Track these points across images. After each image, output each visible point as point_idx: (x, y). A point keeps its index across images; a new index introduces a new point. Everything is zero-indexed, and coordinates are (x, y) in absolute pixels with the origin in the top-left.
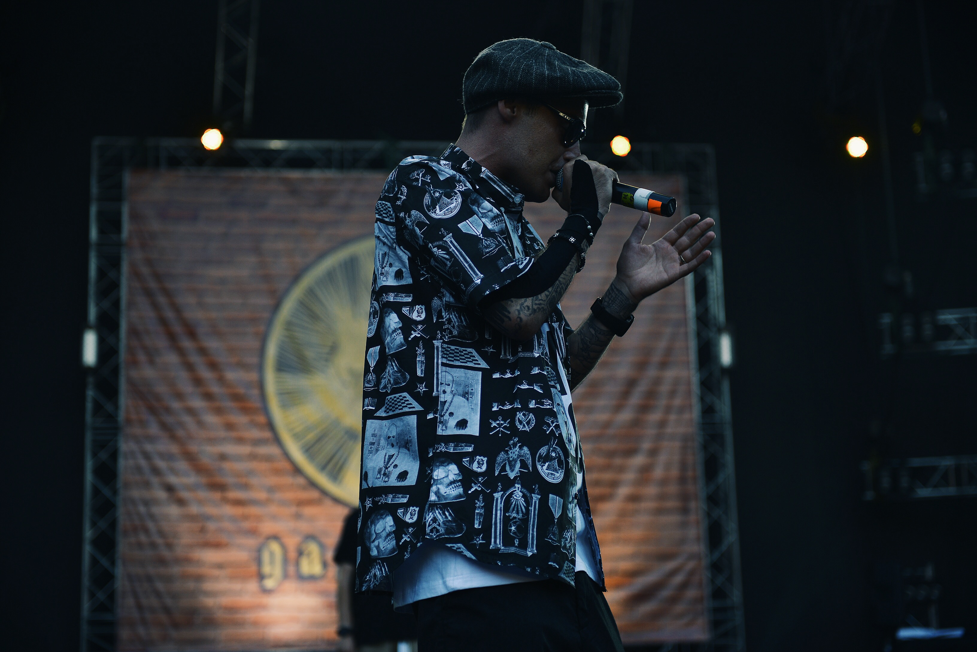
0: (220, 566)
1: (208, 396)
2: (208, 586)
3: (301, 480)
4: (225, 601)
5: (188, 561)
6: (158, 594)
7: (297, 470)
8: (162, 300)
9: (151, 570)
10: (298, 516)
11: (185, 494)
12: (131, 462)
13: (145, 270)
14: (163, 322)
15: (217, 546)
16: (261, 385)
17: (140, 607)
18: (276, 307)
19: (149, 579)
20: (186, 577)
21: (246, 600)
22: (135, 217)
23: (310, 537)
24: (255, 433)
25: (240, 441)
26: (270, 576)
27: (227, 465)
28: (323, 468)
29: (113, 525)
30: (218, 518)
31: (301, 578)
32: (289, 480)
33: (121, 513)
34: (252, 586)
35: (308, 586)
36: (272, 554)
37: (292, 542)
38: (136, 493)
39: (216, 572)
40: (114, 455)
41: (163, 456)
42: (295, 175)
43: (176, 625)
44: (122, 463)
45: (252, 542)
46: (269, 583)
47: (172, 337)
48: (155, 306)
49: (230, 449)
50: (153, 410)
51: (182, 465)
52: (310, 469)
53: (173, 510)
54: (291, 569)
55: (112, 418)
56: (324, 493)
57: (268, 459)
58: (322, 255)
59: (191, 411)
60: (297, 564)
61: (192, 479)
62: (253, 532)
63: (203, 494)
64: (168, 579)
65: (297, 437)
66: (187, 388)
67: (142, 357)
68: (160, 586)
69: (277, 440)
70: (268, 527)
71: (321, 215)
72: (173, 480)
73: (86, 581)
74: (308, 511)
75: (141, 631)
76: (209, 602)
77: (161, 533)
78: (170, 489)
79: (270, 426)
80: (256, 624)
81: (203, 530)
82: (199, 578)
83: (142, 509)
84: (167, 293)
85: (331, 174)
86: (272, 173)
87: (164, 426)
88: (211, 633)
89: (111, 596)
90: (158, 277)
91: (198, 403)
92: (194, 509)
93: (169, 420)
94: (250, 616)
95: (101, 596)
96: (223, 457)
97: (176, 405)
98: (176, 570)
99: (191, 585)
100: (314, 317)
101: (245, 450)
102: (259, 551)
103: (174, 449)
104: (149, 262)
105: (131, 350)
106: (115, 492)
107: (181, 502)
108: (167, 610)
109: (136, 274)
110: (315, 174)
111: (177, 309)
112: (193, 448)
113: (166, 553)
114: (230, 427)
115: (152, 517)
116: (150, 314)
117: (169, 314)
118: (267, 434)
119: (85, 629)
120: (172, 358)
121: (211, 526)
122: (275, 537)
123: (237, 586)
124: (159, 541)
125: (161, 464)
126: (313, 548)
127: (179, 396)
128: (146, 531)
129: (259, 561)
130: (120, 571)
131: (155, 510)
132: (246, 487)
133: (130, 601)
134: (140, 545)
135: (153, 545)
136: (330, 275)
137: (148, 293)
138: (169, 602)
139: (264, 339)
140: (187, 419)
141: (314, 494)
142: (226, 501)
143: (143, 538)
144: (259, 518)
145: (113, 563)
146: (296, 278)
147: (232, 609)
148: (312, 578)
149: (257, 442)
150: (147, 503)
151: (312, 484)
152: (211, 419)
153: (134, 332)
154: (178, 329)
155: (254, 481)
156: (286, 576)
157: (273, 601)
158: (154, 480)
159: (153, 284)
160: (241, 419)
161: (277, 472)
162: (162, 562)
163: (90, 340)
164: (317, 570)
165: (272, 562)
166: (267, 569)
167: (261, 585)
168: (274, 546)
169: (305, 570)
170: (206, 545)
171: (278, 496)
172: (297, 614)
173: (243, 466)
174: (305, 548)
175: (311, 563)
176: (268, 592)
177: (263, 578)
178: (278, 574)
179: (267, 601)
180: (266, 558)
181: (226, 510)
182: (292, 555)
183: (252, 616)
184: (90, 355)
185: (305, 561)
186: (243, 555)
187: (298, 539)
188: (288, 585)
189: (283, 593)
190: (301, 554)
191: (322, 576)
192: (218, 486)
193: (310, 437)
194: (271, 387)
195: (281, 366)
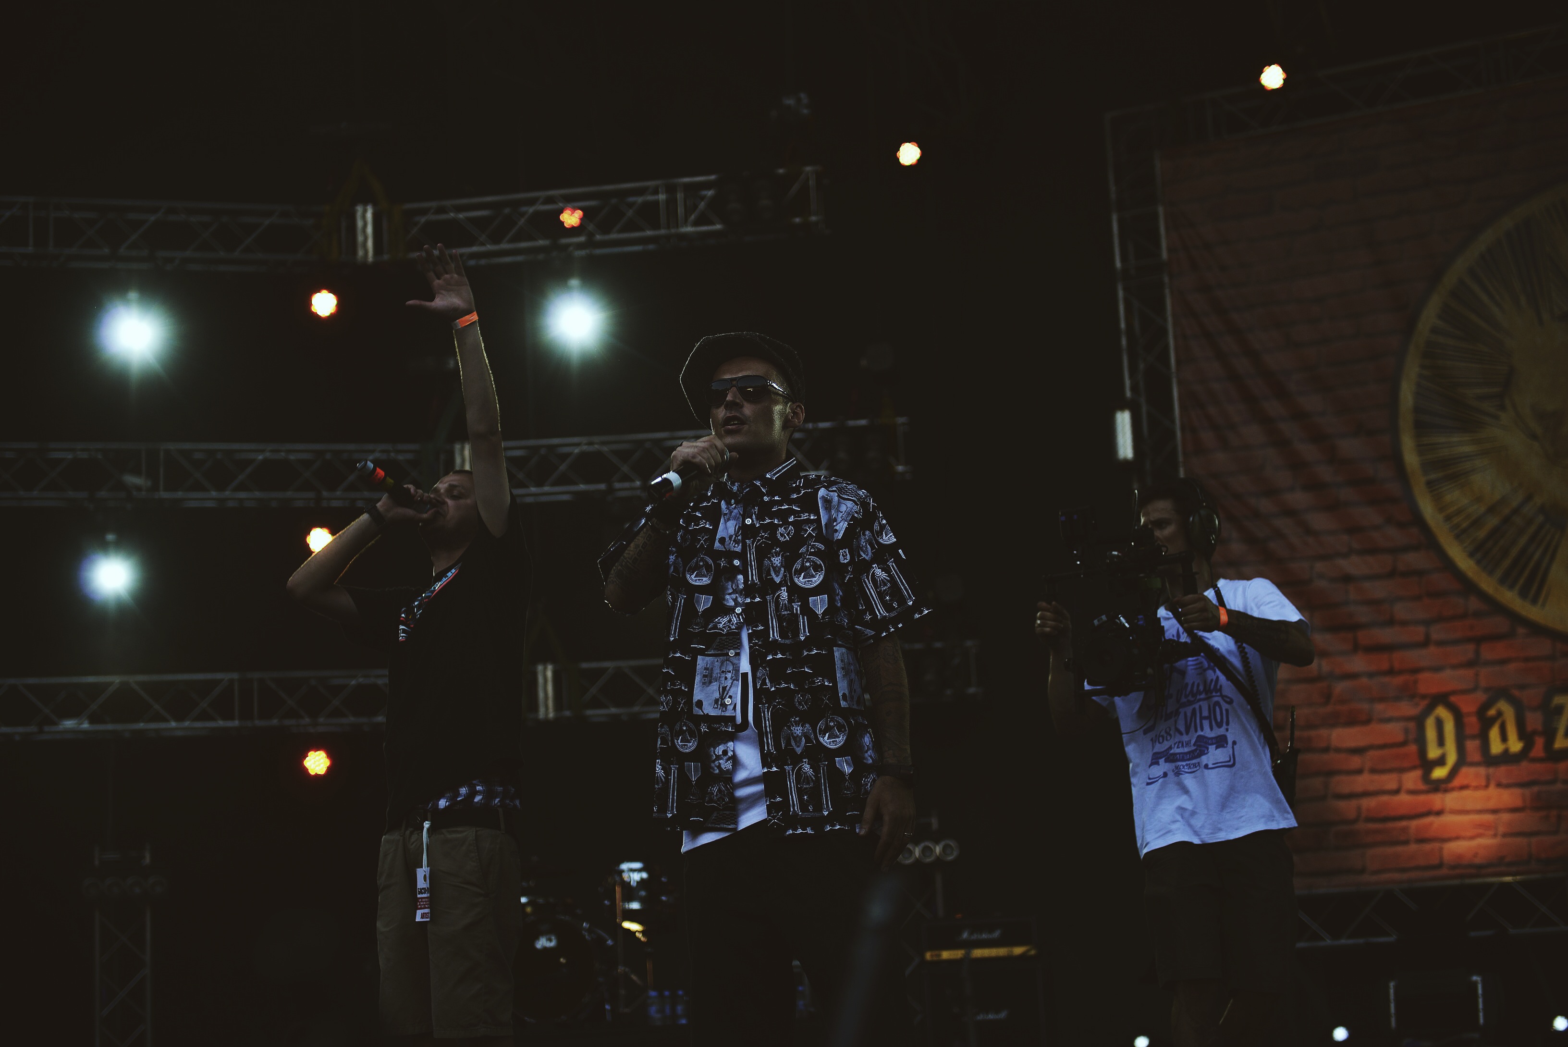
0: (1358, 751)
1: (1315, 486)
2: (1340, 784)
3: (1474, 604)
7: (1469, 587)
10: (1474, 661)
15: (1353, 720)
16: (1396, 459)
21: (1403, 801)
23: (1499, 692)
24: (1395, 537)
26: (1441, 763)
31: (1490, 761)
34: (1412, 779)
35: (1501, 772)
36: (1440, 724)
37: (1469, 705)
39: (1356, 761)
45: (1407, 709)
46: (1441, 775)
49: (1353, 565)
54: (1472, 745)
57: (1416, 574)
59: (1290, 512)
60: (1483, 736)
62: (1408, 693)
69: (1430, 543)
70: (1429, 683)
74: (1488, 652)
76: (1348, 808)
80: (1424, 839)
81: (1327, 697)
87: (1250, 539)
88: (1353, 860)
91: (1299, 498)
93: (1257, 529)
94: (1413, 829)
96: (1347, 579)
97: (1266, 506)
99: (1317, 786)
101: (1382, 564)
102: (1420, 722)
114: (1354, 529)
116: (1213, 366)
118: (1413, 537)
120: (1252, 432)
121: (1339, 688)
122: (1442, 699)
123: (1389, 781)
126: (1505, 708)
127: (1272, 493)
129: (1418, 737)
132: (1391, 622)
139: (1393, 384)
140: (1285, 525)
141: (1501, 623)
142: (1356, 648)
144: (1413, 670)
148: (1506, 758)
149: (1399, 551)
152: (1320, 521)
153: (1192, 401)
155: (1401, 610)
156: (1464, 760)
160: (1370, 517)
161: (1434, 591)
163: (1124, 421)
164: (1515, 746)
165: (1441, 742)
166: (1433, 753)
167: (1426, 777)
168: (1442, 712)
169: (1496, 747)
170: (1334, 720)
171: (1437, 632)
172: (1488, 818)
173: (1378, 590)
174: (1492, 712)
175: (1504, 738)
176: (1439, 786)
177: (1428, 766)
178: (1452, 758)
179: (1437, 800)
180: (1431, 734)
181: (1358, 663)
182: (1472, 723)
183: (1414, 824)
184: (1125, 447)
185: (1494, 734)
186: (1394, 731)
187: (1481, 697)
188: (1468, 774)
189: (1463, 788)
190: (1486, 724)
191: (1523, 755)
192: (1344, 627)
193: (1482, 534)
194: (1411, 458)
195: (1421, 428)
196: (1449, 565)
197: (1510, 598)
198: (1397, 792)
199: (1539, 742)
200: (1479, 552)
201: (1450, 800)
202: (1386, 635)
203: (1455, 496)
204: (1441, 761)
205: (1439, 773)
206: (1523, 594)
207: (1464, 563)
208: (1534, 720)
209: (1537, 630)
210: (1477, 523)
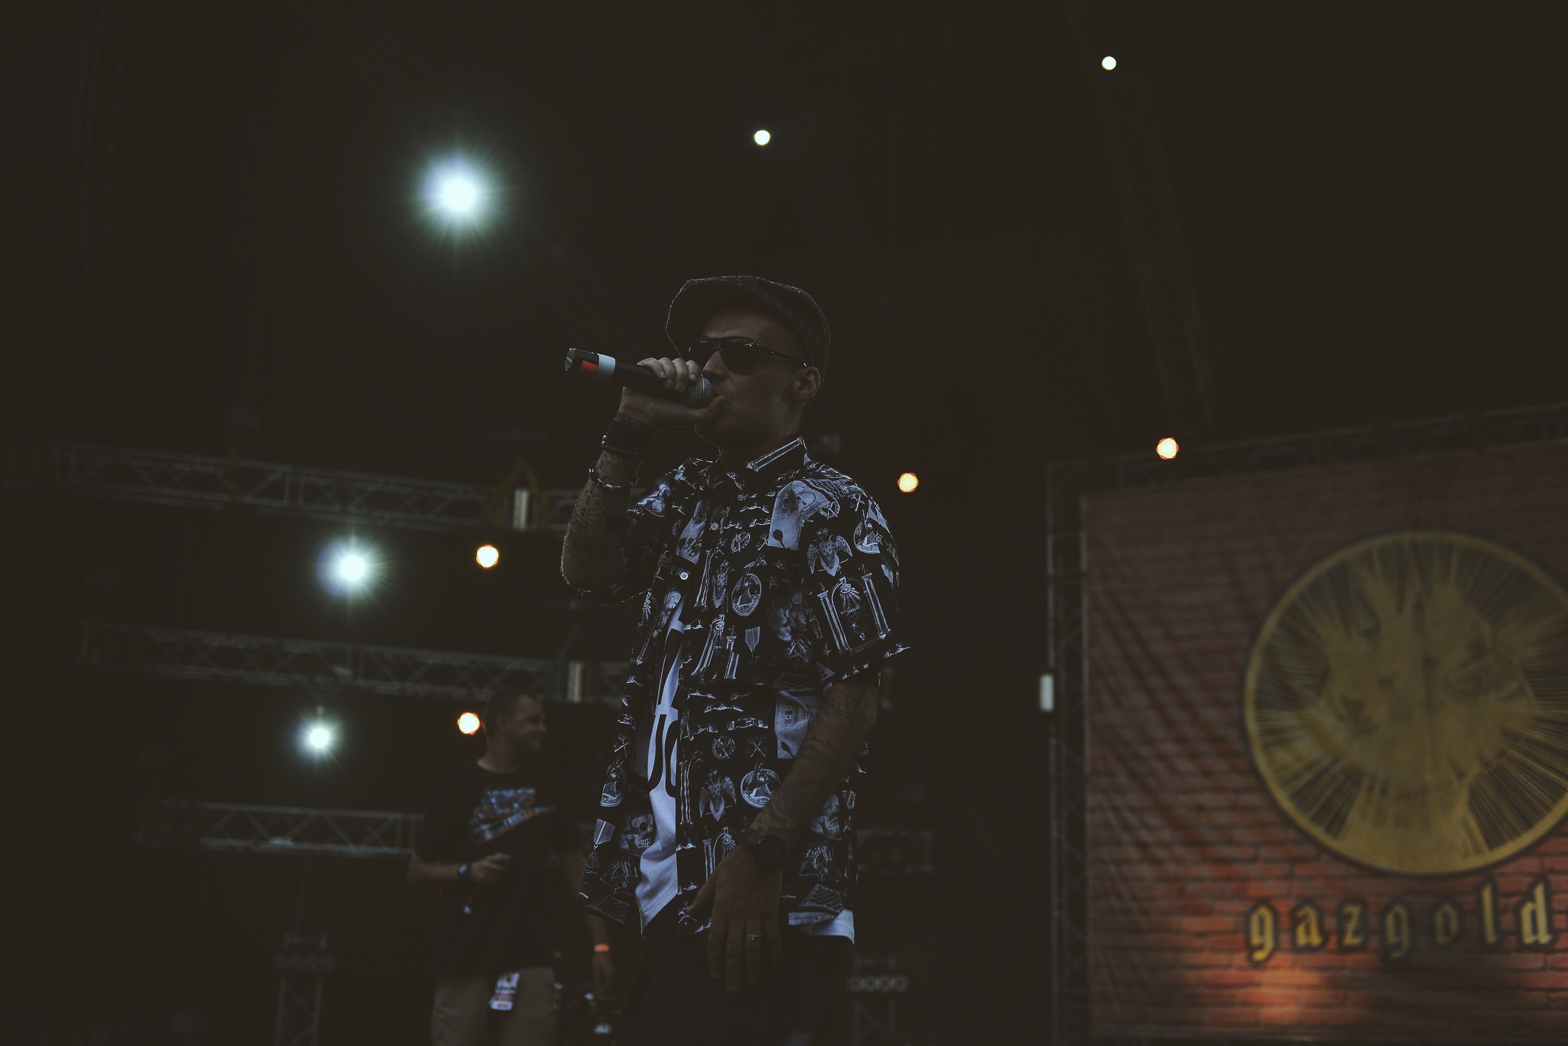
0: (1202, 935)
1: (1181, 740)
2: (1189, 958)
3: (1291, 834)
4: (1209, 974)
5: (1165, 929)
6: (1133, 968)
7: (1287, 822)
8: (1125, 634)
9: (1125, 940)
10: (1289, 876)
11: (1160, 853)
12: (1097, 817)
13: (1105, 602)
15: (1200, 911)
16: (1240, 725)
17: (1112, 980)
18: (1255, 632)
19: (1123, 950)
21: (1233, 974)
23: (1305, 902)
24: (1237, 781)
25: (1220, 789)
27: (1202, 819)
28: (1317, 818)
29: (1083, 886)
30: (1198, 879)
31: (1297, 950)
32: (1280, 834)
33: (1090, 874)
34: (1239, 958)
35: (1305, 958)
36: (1261, 920)
37: (1284, 907)
38: (1105, 853)
39: (1199, 942)
40: (1081, 809)
41: (1133, 809)
43: (1156, 1003)
44: (1089, 819)
45: (1239, 906)
49: (1207, 799)
50: (1120, 758)
51: (1154, 820)
52: (1303, 821)
53: (1147, 871)
54: (1285, 938)
55: (1077, 769)
56: (1322, 848)
57: (1251, 809)
59: (1162, 757)
60: (1293, 931)
61: (1167, 835)
62: (1240, 894)
63: (1180, 851)
64: (1144, 950)
65: (1285, 783)
67: (1106, 700)
68: (1135, 957)
69: (1262, 787)
70: (1256, 889)
72: (1146, 836)
73: (1055, 953)
74: (1304, 870)
75: (1116, 1010)
76: (1191, 976)
77: (1135, 897)
78: (1142, 846)
79: (1253, 770)
81: (1181, 894)
82: (1180, 949)
83: (1111, 871)
87: (1134, 776)
89: (1083, 967)
91: (1170, 748)
92: (1171, 868)
93: (1139, 768)
94: (1238, 996)
96: (1200, 809)
97: (1145, 751)
98: (1154, 940)
99: (1169, 957)
100: (1300, 641)
101: (1226, 799)
102: (1247, 917)
103: (1143, 801)
105: (1094, 692)
106: (1084, 851)
107: (1156, 862)
108: (1144, 986)
111: (1143, 644)
112: (1167, 798)
113: (1141, 920)
114: (1207, 773)
115: (1124, 878)
116: (1114, 650)
117: (1134, 650)
118: (1249, 782)
120: (1139, 699)
121: (1192, 889)
122: (1264, 901)
123: (1223, 959)
124: (1133, 906)
125: (1132, 818)
126: (1309, 912)
127: (1149, 741)
128: (1118, 894)
129: (1246, 929)
130: (1091, 940)
131: (1128, 871)
132: (1230, 842)
133: (1103, 974)
134: (1110, 911)
135: (1126, 911)
136: (1317, 589)
137: (1110, 627)
138: (1145, 975)
139: (1241, 671)
140: (1159, 767)
141: (1311, 851)
142: (1206, 859)
143: (1115, 903)
144: (1245, 879)
145: (1084, 930)
146: (1277, 595)
148: (1309, 949)
149: (1239, 791)
150: (1117, 863)
151: (1307, 838)
152: (1184, 765)
153: (1097, 672)
154: (1144, 665)
155: (1239, 835)
156: (1278, 946)
158: (1125, 837)
159: (1115, 618)
160: (1219, 765)
161: (1263, 824)
162: (1137, 930)
163: (1047, 684)
164: (1316, 940)
165: (1262, 932)
166: (1256, 940)
167: (1250, 958)
168: (1264, 911)
169: (1302, 940)
170: (1186, 911)
171: (1264, 853)
172: (1293, 992)
173: (1223, 818)
174: (1300, 914)
175: (1308, 932)
176: (1259, 966)
177: (1252, 949)
178: (1269, 945)
179: (1257, 975)
180: (1255, 926)
181: (1205, 870)
182: (1285, 921)
183: (1240, 992)
184: (1047, 701)
185: (1301, 930)
186: (1228, 922)
187: (1292, 902)
188: (1281, 958)
189: (1276, 967)
190: (1295, 921)
191: (1321, 947)
192: (1196, 843)
193: (1300, 783)
194: (1252, 726)
195: (1261, 704)
196: (1274, 805)
197: (1318, 832)
198: (1228, 967)
199: (1333, 939)
201: (1266, 976)
202: (1227, 852)
203: (1282, 756)
204: (1261, 947)
205: (1260, 956)
206: (1328, 829)
207: (1285, 803)
208: (1331, 922)
209: (1336, 857)
210: (1296, 776)
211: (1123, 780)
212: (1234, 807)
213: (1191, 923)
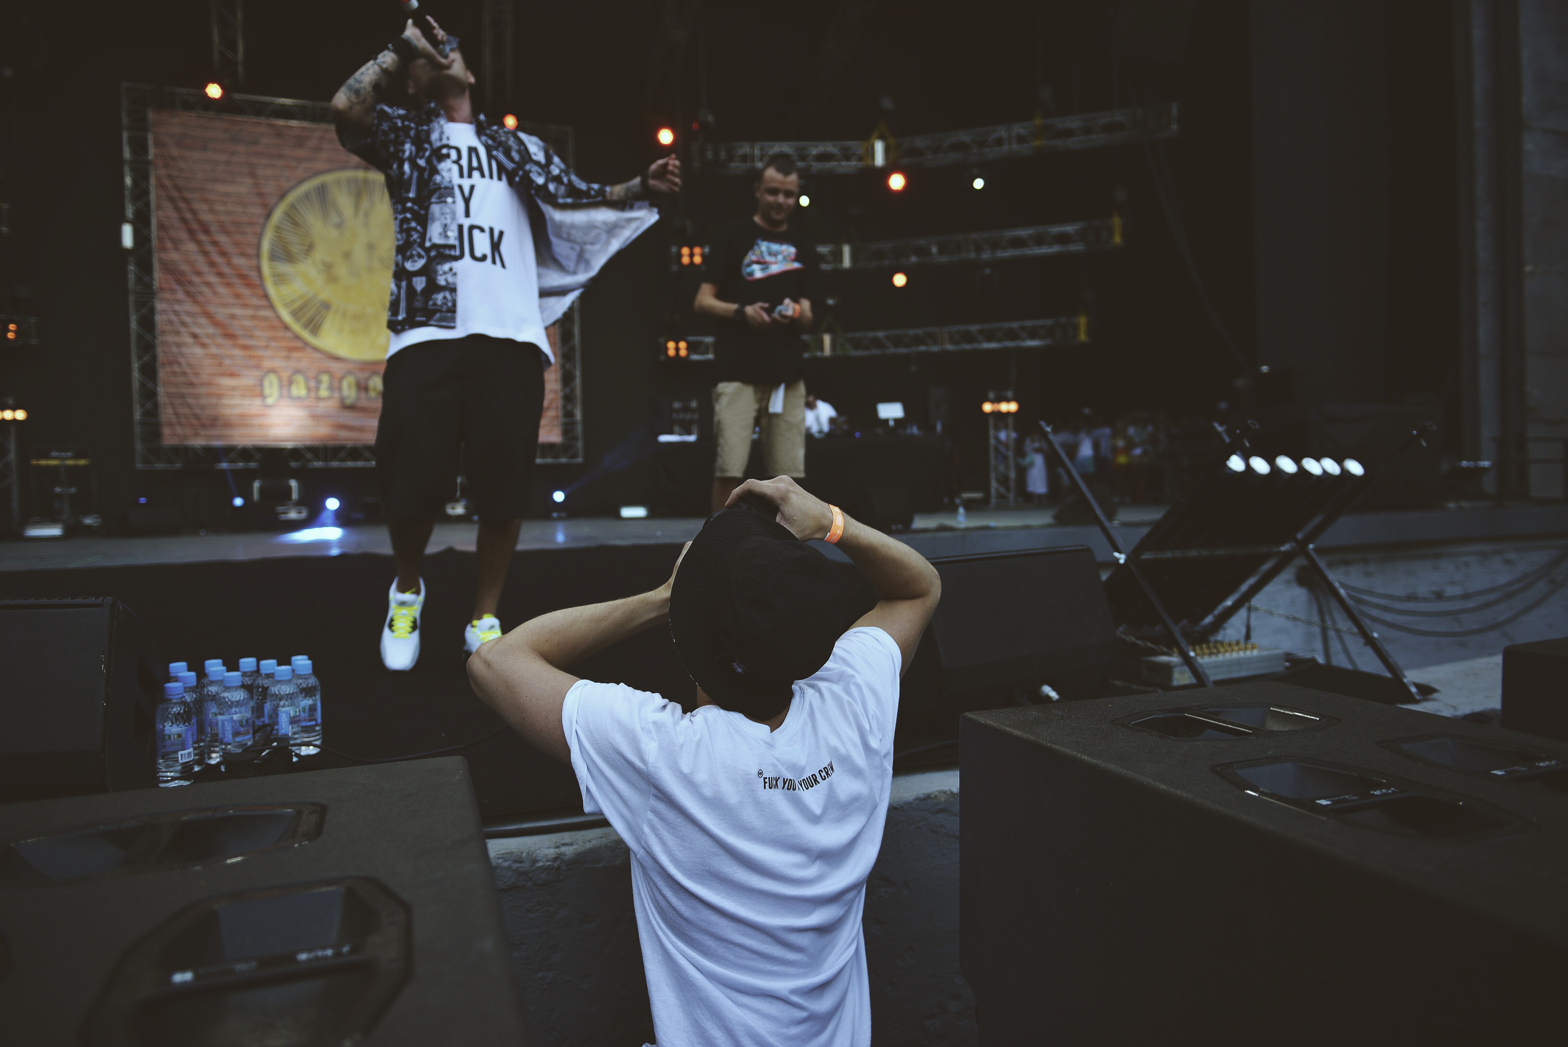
0: (234, 388)
1: (220, 275)
2: (226, 401)
3: (288, 334)
4: (237, 411)
5: (210, 384)
6: (189, 406)
7: (286, 328)
8: (182, 205)
9: (184, 390)
10: (288, 358)
11: (207, 341)
12: (165, 317)
13: (167, 183)
14: (184, 220)
15: (232, 375)
16: (259, 269)
17: (176, 414)
18: (268, 216)
19: (182, 396)
20: (209, 395)
21: (252, 411)
22: (158, 144)
23: (298, 371)
24: (256, 301)
25: (245, 306)
26: (270, 396)
27: (234, 322)
28: (306, 326)
29: (154, 358)
30: (231, 357)
31: (290, 397)
32: (282, 333)
33: (159, 350)
34: (257, 402)
35: (297, 402)
36: (271, 382)
37: (285, 375)
38: (170, 338)
39: (232, 393)
40: (152, 311)
41: (188, 313)
42: (281, 122)
43: (204, 426)
44: (158, 318)
45: (256, 373)
46: (270, 401)
47: (191, 232)
48: (177, 209)
49: (238, 311)
50: (179, 282)
51: (203, 321)
52: (296, 327)
53: (198, 351)
54: (285, 391)
55: (149, 286)
56: (307, 344)
57: (265, 319)
58: (301, 181)
59: (208, 284)
60: (290, 388)
61: (211, 330)
62: (258, 367)
63: (220, 340)
64: (197, 396)
65: (286, 305)
66: (204, 268)
67: (169, 245)
68: (191, 401)
69: (271, 307)
70: (267, 364)
71: (300, 153)
72: (197, 330)
73: (136, 396)
74: (296, 355)
75: (179, 430)
76: (227, 412)
77: (189, 365)
78: (195, 336)
79: (266, 296)
80: (261, 426)
81: (220, 365)
82: (219, 396)
83: (174, 349)
84: (185, 200)
85: (305, 124)
86: (262, 120)
87: (188, 293)
88: (229, 432)
89: (156, 405)
90: (178, 188)
91: (212, 279)
92: (214, 350)
93: (193, 289)
94: (257, 421)
95: (149, 405)
96: (233, 317)
97: (196, 279)
98: (202, 390)
99: (213, 401)
100: (296, 224)
101: (249, 312)
102: (262, 379)
103: (195, 309)
104: (170, 177)
105: (160, 239)
106: (154, 337)
107: (203, 345)
108: (197, 417)
109: (161, 185)
110: (294, 123)
111: (194, 212)
112: (211, 309)
113: (195, 380)
114: (237, 296)
115: (182, 354)
116: (174, 214)
117: (188, 216)
118: (264, 303)
119: (138, 429)
120: (192, 247)
121: (227, 362)
122: (273, 371)
123: (247, 402)
124: (189, 371)
125: (187, 319)
126: (300, 379)
127: (199, 273)
128: (179, 364)
129: (261, 386)
130: (161, 390)
131: (185, 350)
132: (251, 337)
133: (169, 410)
134: (174, 373)
135: (184, 373)
136: (307, 196)
137: (171, 199)
138: (197, 411)
139: (260, 237)
140: (205, 289)
141: (299, 344)
142: (235, 345)
143: (176, 368)
144: (261, 358)
145: (155, 384)
146: (282, 196)
147: (244, 416)
148: (299, 398)
149: (258, 308)
150: (179, 345)
151: (297, 337)
152: (222, 290)
153: (162, 227)
154: (195, 226)
155: (258, 333)
156: (281, 396)
157: (273, 412)
158: (183, 330)
159: (174, 194)
160: (245, 291)
161: (272, 328)
162: (191, 384)
163: (127, 229)
164: (303, 393)
165: (271, 388)
166: (267, 392)
167: (264, 402)
168: (272, 376)
169: (295, 392)
170: (223, 374)
171: (274, 344)
172: (290, 420)
173: (248, 323)
174: (294, 378)
175: (299, 389)
176: (269, 406)
177: (265, 397)
178: (275, 395)
179: (268, 411)
180: (267, 384)
181: (237, 352)
182: (285, 383)
184: (128, 241)
185: (294, 387)
186: (250, 381)
187: (289, 372)
188: (283, 402)
189: (280, 407)
190: (291, 383)
191: (306, 397)
192: (230, 336)
193: (295, 306)
194: (266, 270)
195: (273, 257)
196: (279, 318)
197: (305, 334)
198: (250, 406)
199: (313, 393)
200: (295, 314)
202: (250, 342)
203: (285, 289)
206: (311, 333)
207: (286, 316)
208: (312, 384)
209: (316, 349)
210: (293, 302)
211: (181, 295)
212: (253, 317)
213: (227, 382)
